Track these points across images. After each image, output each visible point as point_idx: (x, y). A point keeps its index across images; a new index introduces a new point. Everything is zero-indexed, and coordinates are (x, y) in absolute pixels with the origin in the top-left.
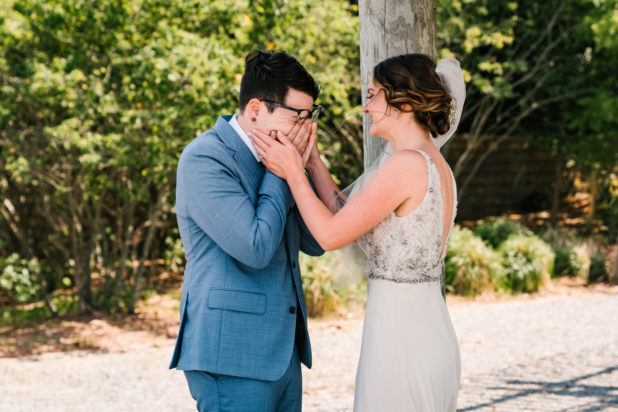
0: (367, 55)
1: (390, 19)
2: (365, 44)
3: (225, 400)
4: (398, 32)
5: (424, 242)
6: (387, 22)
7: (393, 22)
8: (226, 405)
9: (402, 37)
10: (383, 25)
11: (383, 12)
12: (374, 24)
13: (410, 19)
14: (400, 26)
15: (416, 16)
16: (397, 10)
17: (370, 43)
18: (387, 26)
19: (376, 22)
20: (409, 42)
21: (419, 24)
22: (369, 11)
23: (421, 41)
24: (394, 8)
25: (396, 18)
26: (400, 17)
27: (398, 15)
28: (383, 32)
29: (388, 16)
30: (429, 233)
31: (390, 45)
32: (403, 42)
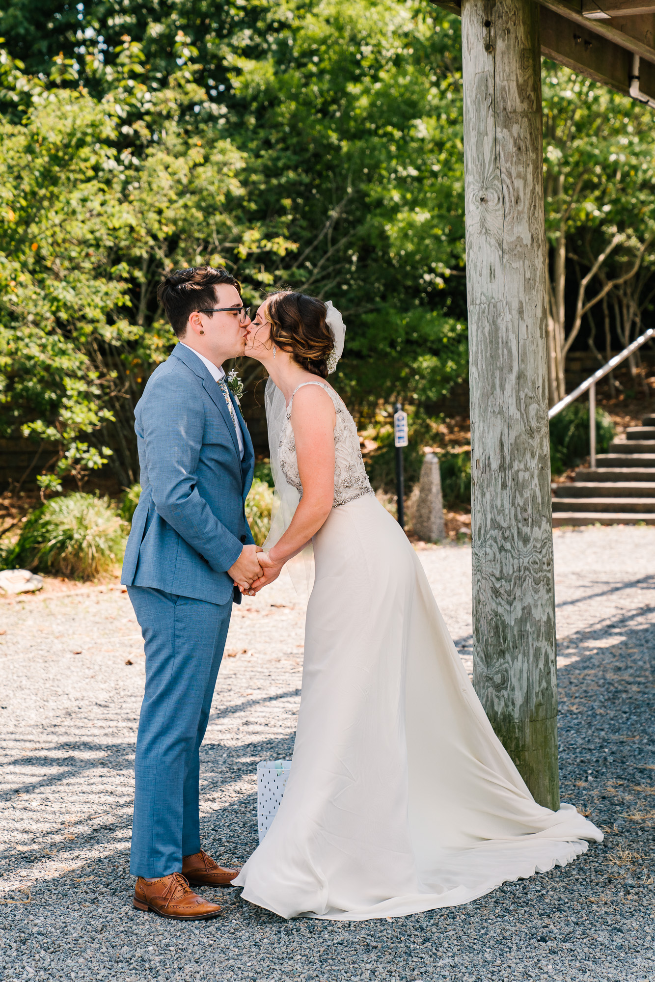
0: (481, 275)
1: (508, 239)
2: (478, 264)
3: (180, 625)
4: (516, 252)
5: (349, 459)
6: (505, 242)
7: (511, 242)
8: (180, 630)
9: (520, 258)
10: (501, 245)
11: (500, 232)
12: (490, 244)
13: (527, 240)
14: (518, 246)
15: (532, 236)
16: (516, 230)
17: (485, 263)
18: (505, 246)
19: (493, 242)
20: (527, 262)
21: (535, 244)
22: (484, 231)
23: (536, 263)
24: (512, 228)
25: (514, 238)
26: (518, 237)
27: (516, 235)
28: (500, 252)
29: (505, 236)
30: (350, 450)
31: (508, 265)
32: (521, 263)
